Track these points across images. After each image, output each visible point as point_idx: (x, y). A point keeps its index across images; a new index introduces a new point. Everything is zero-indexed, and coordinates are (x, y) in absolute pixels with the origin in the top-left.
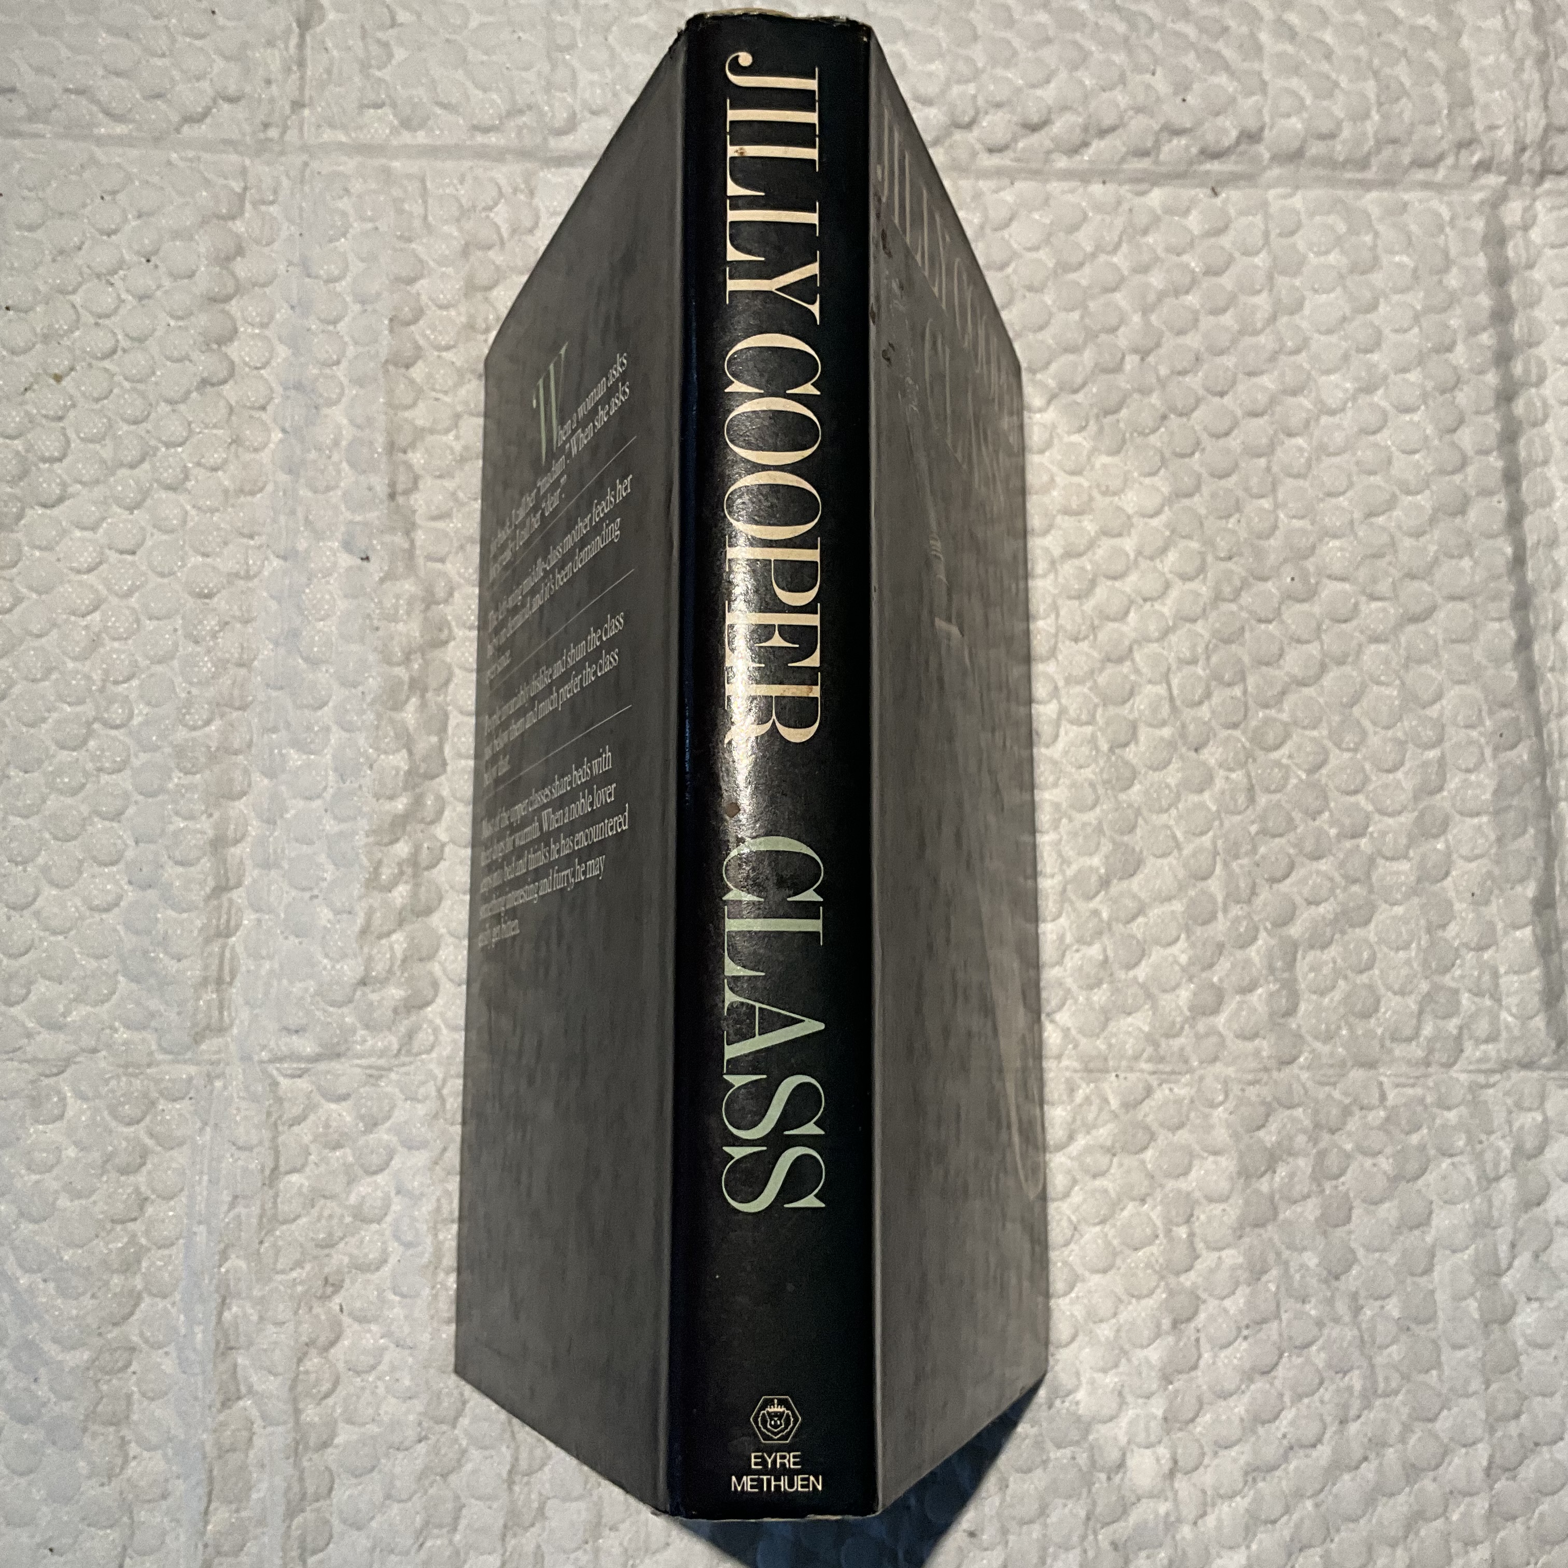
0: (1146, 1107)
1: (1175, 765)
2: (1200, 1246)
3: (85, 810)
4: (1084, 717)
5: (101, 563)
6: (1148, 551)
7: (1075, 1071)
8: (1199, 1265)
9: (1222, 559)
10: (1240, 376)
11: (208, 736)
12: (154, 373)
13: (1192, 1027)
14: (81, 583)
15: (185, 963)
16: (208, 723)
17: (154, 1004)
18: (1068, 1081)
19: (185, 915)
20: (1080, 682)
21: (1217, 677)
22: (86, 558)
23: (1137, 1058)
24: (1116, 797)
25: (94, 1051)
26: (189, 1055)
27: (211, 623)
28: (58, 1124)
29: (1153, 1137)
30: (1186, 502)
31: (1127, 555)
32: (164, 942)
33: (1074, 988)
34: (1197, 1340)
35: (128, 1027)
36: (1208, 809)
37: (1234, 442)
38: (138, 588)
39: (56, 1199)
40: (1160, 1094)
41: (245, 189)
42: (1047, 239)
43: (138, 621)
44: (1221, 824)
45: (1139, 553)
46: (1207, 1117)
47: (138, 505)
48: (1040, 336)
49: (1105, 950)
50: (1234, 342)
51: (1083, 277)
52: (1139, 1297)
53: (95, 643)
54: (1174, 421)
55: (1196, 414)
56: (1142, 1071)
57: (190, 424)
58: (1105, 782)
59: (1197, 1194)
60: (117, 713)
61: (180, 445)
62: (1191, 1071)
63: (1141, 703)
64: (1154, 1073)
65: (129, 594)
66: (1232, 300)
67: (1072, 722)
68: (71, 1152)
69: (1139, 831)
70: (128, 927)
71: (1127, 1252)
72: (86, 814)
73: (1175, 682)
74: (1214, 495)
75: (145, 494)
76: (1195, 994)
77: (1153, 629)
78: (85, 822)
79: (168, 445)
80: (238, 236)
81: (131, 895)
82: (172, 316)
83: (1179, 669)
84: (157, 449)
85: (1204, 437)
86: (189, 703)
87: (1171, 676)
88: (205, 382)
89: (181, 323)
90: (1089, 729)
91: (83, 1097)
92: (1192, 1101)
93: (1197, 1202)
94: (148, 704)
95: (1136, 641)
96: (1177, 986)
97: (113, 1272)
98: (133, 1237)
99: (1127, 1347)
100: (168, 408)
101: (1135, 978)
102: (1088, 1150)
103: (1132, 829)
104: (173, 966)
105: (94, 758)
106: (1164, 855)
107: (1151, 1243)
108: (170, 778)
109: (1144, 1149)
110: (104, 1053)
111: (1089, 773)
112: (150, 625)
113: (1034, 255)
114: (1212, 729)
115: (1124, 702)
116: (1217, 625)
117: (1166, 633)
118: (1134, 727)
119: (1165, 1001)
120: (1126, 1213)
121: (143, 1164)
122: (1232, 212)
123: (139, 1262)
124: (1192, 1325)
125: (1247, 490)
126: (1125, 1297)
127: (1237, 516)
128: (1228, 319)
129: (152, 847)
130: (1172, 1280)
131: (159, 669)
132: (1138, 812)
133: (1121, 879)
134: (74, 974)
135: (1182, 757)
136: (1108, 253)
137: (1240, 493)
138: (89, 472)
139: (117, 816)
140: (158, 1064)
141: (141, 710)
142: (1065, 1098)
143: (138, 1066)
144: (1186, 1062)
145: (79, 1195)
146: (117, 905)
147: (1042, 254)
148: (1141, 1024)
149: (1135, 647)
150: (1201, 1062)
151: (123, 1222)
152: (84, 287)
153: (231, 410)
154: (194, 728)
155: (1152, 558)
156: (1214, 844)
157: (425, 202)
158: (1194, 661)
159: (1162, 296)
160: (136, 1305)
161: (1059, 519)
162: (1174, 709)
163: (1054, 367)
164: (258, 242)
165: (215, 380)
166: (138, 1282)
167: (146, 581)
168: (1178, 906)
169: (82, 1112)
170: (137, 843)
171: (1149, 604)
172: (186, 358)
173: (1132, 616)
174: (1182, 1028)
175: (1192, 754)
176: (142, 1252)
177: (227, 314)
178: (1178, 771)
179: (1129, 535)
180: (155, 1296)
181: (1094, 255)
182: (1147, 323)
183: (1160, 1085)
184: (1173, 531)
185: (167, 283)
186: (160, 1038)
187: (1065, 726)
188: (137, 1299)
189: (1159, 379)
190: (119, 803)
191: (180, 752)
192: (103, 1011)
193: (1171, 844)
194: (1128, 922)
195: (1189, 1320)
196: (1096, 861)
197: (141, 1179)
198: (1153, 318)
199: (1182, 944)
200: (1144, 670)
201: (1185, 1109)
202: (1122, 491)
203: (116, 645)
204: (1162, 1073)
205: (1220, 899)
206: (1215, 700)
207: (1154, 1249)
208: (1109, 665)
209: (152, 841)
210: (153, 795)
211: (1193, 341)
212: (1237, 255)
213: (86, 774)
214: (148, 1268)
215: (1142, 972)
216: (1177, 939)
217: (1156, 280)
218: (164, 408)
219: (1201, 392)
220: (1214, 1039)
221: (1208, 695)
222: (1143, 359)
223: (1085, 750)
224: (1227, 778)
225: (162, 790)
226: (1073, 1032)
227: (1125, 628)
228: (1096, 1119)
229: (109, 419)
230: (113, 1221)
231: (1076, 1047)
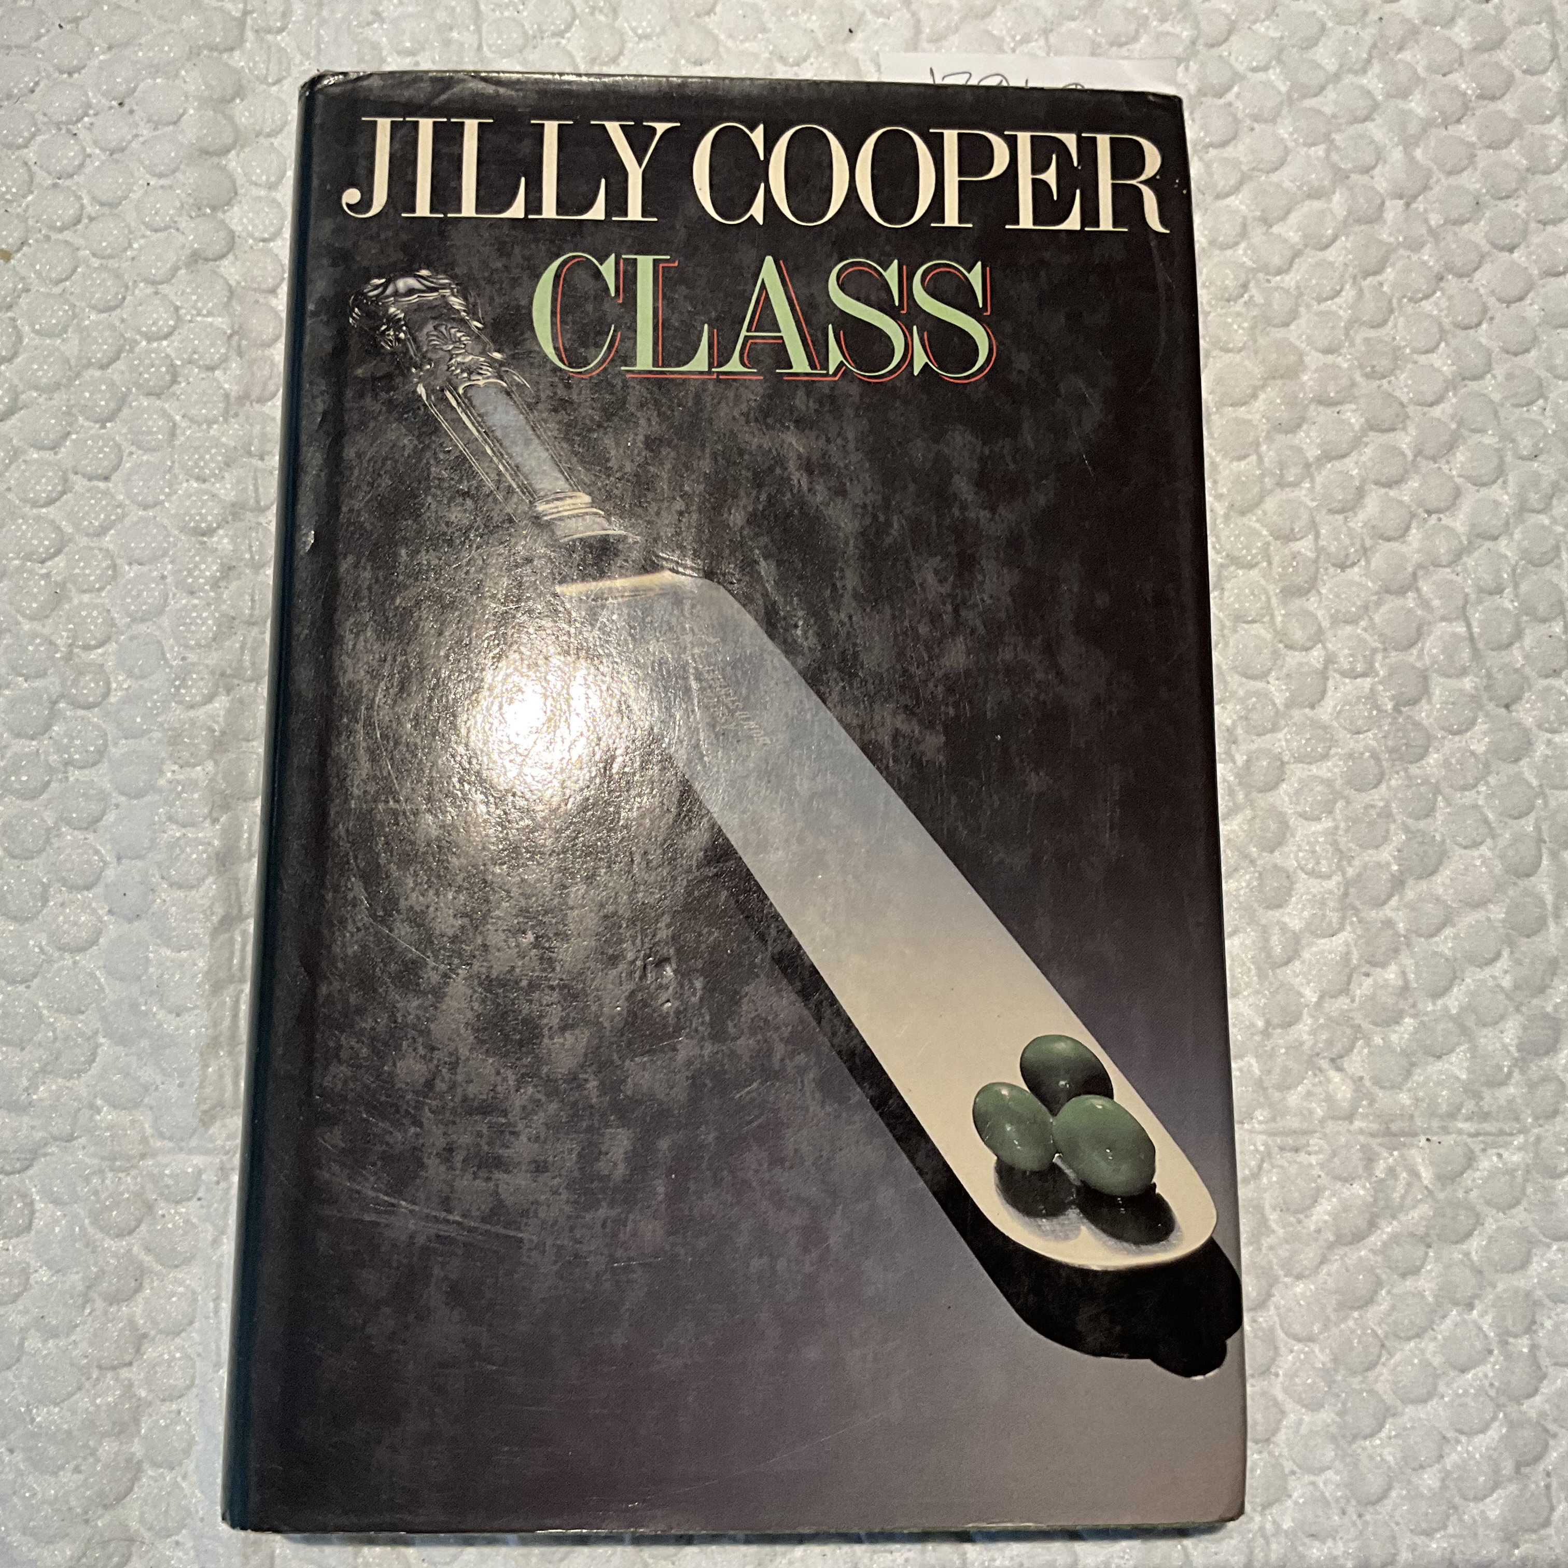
0: (1468, 1178)
1: (1481, 726)
2: (1545, 1361)
3: (50, 818)
4: (1359, 668)
5: (64, 493)
6: (1430, 449)
7: (1373, 1135)
8: (1546, 1389)
9: (1523, 458)
10: (1533, 225)
11: (213, 717)
12: (130, 246)
13: (1523, 1072)
14: (38, 518)
15: (188, 1018)
16: (209, 699)
17: (148, 1074)
18: (1365, 1148)
19: (184, 954)
20: (1353, 621)
21: (1527, 609)
22: (44, 488)
23: (1452, 1115)
24: (1406, 770)
25: (70, 1138)
26: (194, 1143)
27: (212, 569)
28: (25, 1238)
29: (1479, 1221)
30: (1474, 386)
31: (1403, 454)
32: (159, 992)
33: (1366, 1025)
34: (1548, 1487)
35: (114, 1106)
36: (1529, 785)
37: (1531, 309)
38: (112, 525)
39: (23, 1339)
40: (1487, 1163)
41: (246, 13)
42: (1279, 56)
43: (114, 567)
44: (1546, 804)
45: (1418, 453)
46: (1547, 1191)
47: (111, 418)
48: (1274, 177)
49: (1404, 973)
50: (1523, 181)
51: (1328, 102)
52: (1470, 1434)
53: (58, 596)
54: (1452, 283)
55: (1478, 275)
56: (1460, 1132)
57: (177, 309)
58: (1391, 751)
59: (1539, 1293)
60: (89, 687)
61: (166, 336)
62: (1524, 1131)
63: (1432, 646)
64: (1477, 1134)
65: (102, 531)
66: (1516, 130)
67: (1344, 674)
68: (43, 1275)
69: (1440, 817)
70: (111, 972)
71: (1452, 1373)
72: (50, 823)
73: (1476, 616)
74: (1509, 377)
75: (122, 401)
76: (1525, 1028)
77: (1443, 549)
78: (50, 833)
79: (150, 339)
80: (237, 72)
81: (113, 929)
82: (154, 175)
83: (1480, 602)
84: (137, 343)
85: (1492, 301)
86: (183, 675)
87: (1470, 610)
88: (195, 258)
89: (162, 182)
90: (1367, 683)
91: (57, 1201)
92: (1528, 1172)
93: (1538, 1304)
94: (130, 674)
95: (1420, 566)
96: (1502, 1017)
97: (104, 1435)
98: (129, 1387)
99: (1457, 1500)
100: (150, 290)
101: (1446, 1009)
102: (1395, 1239)
103: (1429, 812)
104: (171, 1024)
105: (61, 749)
106: (1476, 845)
107: (1482, 1361)
108: (162, 772)
109: (1469, 1235)
110: (82, 1141)
111: (1369, 739)
112: (131, 572)
113: (1261, 76)
114: (1527, 679)
115: (1412, 644)
116: (1526, 543)
117: (1458, 555)
118: (1424, 678)
119: (1487, 1039)
120: (1448, 1322)
121: (139, 1289)
122: (1509, 20)
123: (137, 1422)
124: (1541, 1467)
125: (1551, 369)
126: (1450, 1434)
127: (1541, 402)
128: (1513, 154)
129: (140, 864)
130: (1512, 1409)
131: (142, 628)
132: (1437, 791)
133: (1420, 877)
134: (39, 1037)
135: (1487, 715)
136: (1356, 73)
137: (1544, 374)
138: (47, 374)
139: (93, 823)
140: (154, 1155)
141: (120, 683)
142: (1360, 1171)
143: (129, 1158)
144: (1517, 1119)
145: (53, 1333)
146: (94, 942)
147: (1273, 75)
148: (1456, 1071)
149: (1420, 573)
150: (1536, 1118)
151: (114, 1368)
152: (39, 139)
153: (231, 292)
154: (192, 707)
155: (1434, 459)
156: (1538, 828)
157: (478, 29)
158: (1499, 591)
159: (1427, 125)
160: (135, 1479)
161: (1312, 411)
162: (1475, 651)
163: (1294, 218)
164: (263, 80)
165: (209, 254)
166: (137, 1448)
167: (124, 515)
168: (1497, 912)
169: (57, 1222)
170: (119, 859)
171: (1434, 517)
172: (172, 225)
173: (1415, 534)
174: (1510, 1075)
175: (1503, 711)
176: (139, 1409)
177: (223, 169)
178: (1485, 734)
179: (1404, 429)
180: (160, 1466)
181: (1336, 77)
182: (1411, 160)
183: (1484, 1150)
184: (1461, 423)
185: (145, 132)
186: (156, 1119)
187: (1334, 679)
188: (135, 1469)
189: (1431, 231)
190: (95, 807)
191: (174, 739)
192: (80, 1086)
193: (1483, 830)
194: (1432, 936)
195: (1537, 1459)
196: (1386, 854)
197: (137, 1309)
198: (1418, 153)
199: (1504, 962)
200: (1436, 603)
201: (1519, 1179)
202: (1392, 372)
203: (86, 598)
204: (1488, 1134)
205: (1549, 898)
206: (1528, 641)
207: (1487, 1368)
208: (1387, 597)
209: (138, 857)
210: (139, 795)
211: (1471, 181)
212: (1518, 73)
213: (51, 770)
214: (150, 1429)
215: (1454, 1001)
216: (1497, 956)
217: (1417, 105)
218: (142, 290)
219: (1487, 248)
220: (1552, 1087)
221: (1518, 635)
222: (1408, 205)
223: (1363, 710)
224: (1549, 742)
225: (151, 788)
226: (1368, 1083)
227: (1404, 549)
228: (1403, 1197)
229: (73, 306)
230: (100, 1367)
231: (1372, 1102)
